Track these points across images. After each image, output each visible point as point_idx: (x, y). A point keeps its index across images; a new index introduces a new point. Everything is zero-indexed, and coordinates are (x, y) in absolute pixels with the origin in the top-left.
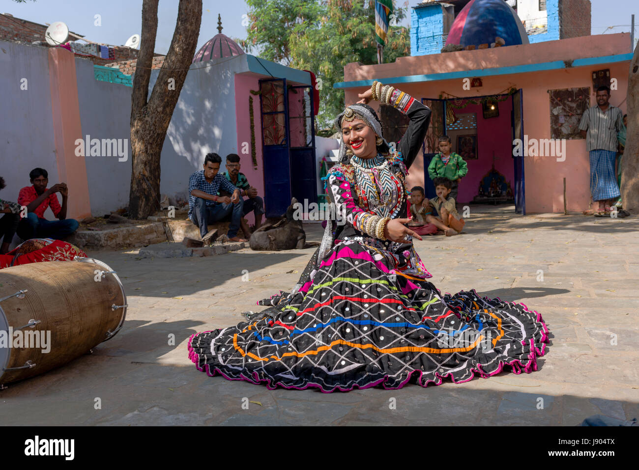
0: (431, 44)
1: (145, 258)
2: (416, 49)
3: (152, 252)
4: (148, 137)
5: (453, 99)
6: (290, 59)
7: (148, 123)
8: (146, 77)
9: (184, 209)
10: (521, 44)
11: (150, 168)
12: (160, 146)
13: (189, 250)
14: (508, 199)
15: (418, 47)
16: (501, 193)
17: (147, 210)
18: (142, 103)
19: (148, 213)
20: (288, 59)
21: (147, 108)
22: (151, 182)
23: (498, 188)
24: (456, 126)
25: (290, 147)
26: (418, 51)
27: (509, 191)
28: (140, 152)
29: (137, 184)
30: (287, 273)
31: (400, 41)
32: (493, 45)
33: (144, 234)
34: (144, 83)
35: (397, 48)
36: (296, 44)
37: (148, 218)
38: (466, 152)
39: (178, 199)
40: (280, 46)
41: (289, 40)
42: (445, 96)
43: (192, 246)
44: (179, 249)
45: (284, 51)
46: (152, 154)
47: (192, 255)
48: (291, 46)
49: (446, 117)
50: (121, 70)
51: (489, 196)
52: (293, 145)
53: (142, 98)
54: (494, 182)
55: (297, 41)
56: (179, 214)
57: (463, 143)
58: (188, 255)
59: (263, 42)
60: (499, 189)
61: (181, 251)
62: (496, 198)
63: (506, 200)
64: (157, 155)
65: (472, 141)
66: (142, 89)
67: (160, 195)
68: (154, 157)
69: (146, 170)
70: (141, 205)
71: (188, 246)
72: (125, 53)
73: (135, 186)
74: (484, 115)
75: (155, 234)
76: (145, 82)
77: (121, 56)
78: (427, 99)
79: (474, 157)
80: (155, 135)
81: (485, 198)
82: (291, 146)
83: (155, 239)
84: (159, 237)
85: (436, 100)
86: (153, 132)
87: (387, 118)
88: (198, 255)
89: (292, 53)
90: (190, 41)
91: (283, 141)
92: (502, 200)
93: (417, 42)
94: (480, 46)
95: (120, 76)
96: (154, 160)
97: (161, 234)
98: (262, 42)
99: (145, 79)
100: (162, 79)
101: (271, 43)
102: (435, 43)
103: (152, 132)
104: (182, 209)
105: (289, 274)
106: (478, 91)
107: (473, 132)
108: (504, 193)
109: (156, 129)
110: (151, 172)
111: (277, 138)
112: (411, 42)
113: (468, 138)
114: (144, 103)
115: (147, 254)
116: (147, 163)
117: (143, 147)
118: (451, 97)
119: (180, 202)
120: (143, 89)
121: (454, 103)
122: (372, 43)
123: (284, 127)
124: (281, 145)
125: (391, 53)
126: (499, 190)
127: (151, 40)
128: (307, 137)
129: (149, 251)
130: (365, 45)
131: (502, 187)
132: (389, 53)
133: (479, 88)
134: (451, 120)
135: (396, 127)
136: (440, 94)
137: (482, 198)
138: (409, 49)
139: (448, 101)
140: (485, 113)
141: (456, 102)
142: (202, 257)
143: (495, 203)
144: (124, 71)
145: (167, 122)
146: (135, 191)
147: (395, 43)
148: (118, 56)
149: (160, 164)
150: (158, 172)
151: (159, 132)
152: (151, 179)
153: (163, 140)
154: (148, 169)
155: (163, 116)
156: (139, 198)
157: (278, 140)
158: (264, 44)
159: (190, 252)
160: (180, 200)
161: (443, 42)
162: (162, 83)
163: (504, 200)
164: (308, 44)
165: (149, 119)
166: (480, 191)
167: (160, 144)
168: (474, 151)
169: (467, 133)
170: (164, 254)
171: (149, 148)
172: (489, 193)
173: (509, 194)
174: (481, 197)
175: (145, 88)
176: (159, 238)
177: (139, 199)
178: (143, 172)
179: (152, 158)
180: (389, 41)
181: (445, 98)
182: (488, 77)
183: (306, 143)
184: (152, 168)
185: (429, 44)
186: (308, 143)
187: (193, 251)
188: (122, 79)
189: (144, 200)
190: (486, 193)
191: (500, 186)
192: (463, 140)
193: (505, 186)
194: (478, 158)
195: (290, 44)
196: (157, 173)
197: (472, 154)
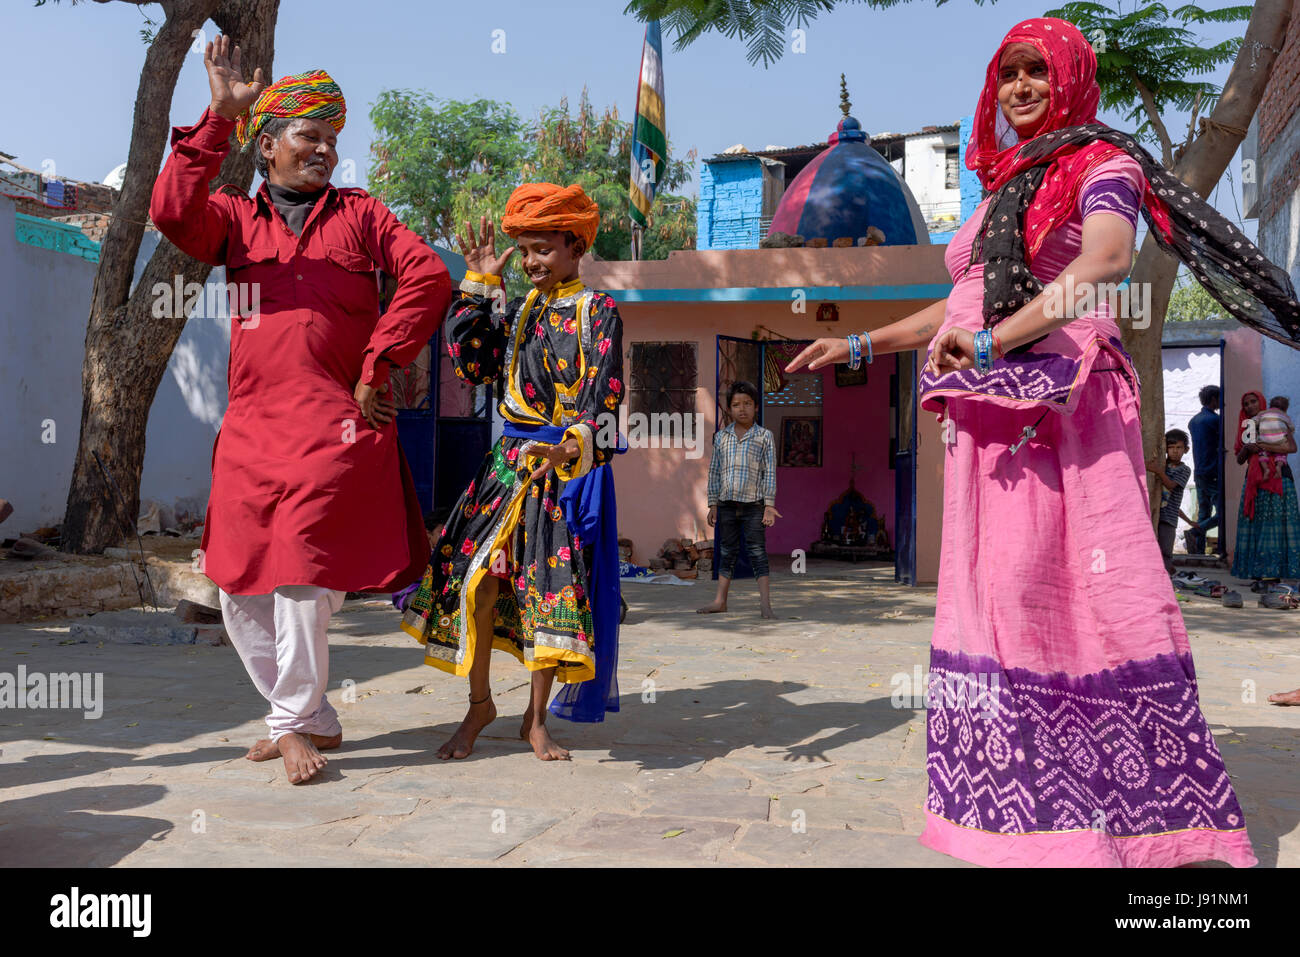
0: (739, 234)
1: (84, 642)
2: (708, 243)
3: (101, 630)
4: (123, 374)
5: (780, 342)
6: (452, 240)
7: (126, 343)
8: (132, 244)
9: (192, 535)
10: (916, 244)
11: (122, 441)
12: (150, 395)
13: (188, 629)
14: (878, 552)
15: (711, 238)
16: (866, 537)
17: (104, 534)
18: (117, 297)
19: (107, 541)
20: (449, 242)
21: (127, 309)
22: (120, 471)
23: (860, 529)
24: (781, 398)
25: (438, 415)
26: (710, 245)
27: (881, 536)
28: (102, 405)
29: (88, 474)
30: (408, 692)
31: (676, 225)
32: (862, 240)
33: (93, 587)
34: (126, 255)
35: (669, 238)
36: (467, 210)
37: (105, 553)
38: (800, 452)
39: (181, 513)
40: (434, 213)
41: (454, 203)
42: (764, 334)
43: (197, 620)
44: (166, 625)
45: (440, 224)
46: (128, 411)
47: (193, 642)
48: (457, 215)
49: (764, 376)
50: (83, 231)
51: (841, 543)
52: (445, 412)
53: (118, 288)
54: (852, 514)
55: (470, 207)
56: (180, 547)
57: (794, 432)
58: (186, 639)
59: (400, 203)
60: (863, 530)
61: (168, 631)
62: (857, 548)
63: (875, 554)
64: (142, 415)
65: (812, 430)
66: (119, 268)
67: (139, 501)
68: (132, 418)
69: (111, 444)
70: (93, 521)
71: (187, 620)
72: (100, 198)
73: (82, 479)
74: (837, 379)
75: (118, 589)
76: (127, 253)
77: (91, 203)
78: (729, 338)
79: (815, 462)
80: (140, 370)
81: (835, 546)
82: (441, 415)
83: (116, 599)
84: (125, 595)
85: (746, 341)
86: (137, 362)
87: (646, 371)
88: (208, 642)
89: (457, 230)
90: (236, 176)
91: (423, 402)
92: (867, 554)
93: (711, 229)
94: (836, 242)
95: (81, 244)
96: (132, 422)
97: (133, 589)
98: (397, 203)
99: (129, 249)
100: (166, 251)
101: (415, 205)
102: (746, 234)
103: (132, 363)
104: (189, 534)
105: (413, 695)
106: (829, 329)
107: (814, 412)
108: (872, 538)
109: (142, 356)
110: (121, 449)
111: (410, 395)
112: (699, 228)
113: (804, 423)
114: (121, 299)
115: (90, 633)
116: (115, 429)
117: (109, 394)
118: (775, 338)
119: (185, 521)
120: (123, 267)
121: (781, 351)
122: (621, 223)
123: (428, 372)
124: (419, 410)
125: (657, 247)
126: (861, 533)
127: (149, 166)
128: (477, 398)
129: (94, 627)
130: (607, 225)
131: (867, 526)
132: (653, 246)
133: (831, 324)
134: (774, 384)
135: (663, 390)
136: (754, 330)
137: (828, 547)
138: (693, 242)
139: (770, 346)
140: (840, 375)
141: (785, 347)
142: (218, 645)
143: (855, 558)
144: (93, 233)
145: (171, 343)
146: (82, 489)
147: (666, 227)
148: (84, 203)
149: (146, 434)
150: (140, 450)
151: (149, 364)
152: (122, 465)
153: (156, 381)
154: (116, 440)
155: (162, 331)
156: (89, 505)
157: (414, 401)
158: (403, 207)
159: (190, 633)
160: (186, 515)
161: (761, 231)
162: (165, 259)
163: (871, 554)
164: (493, 213)
165: (129, 334)
166: (824, 531)
167: (150, 389)
168: (814, 450)
169: (802, 413)
170: (130, 636)
171: (122, 396)
172: (843, 537)
173: (880, 541)
174: (825, 544)
175: (127, 265)
176: (125, 599)
177: (89, 508)
178: (104, 448)
179: (128, 418)
180: (654, 220)
181: (765, 338)
182: (850, 303)
183: (473, 409)
184: (126, 440)
185: (732, 235)
186: (477, 409)
187: (197, 632)
188: (84, 249)
189: (101, 510)
190: (837, 538)
191: (864, 524)
192: (794, 427)
193: (875, 525)
194: (821, 465)
195: (455, 210)
196: (136, 454)
197: (811, 456)
